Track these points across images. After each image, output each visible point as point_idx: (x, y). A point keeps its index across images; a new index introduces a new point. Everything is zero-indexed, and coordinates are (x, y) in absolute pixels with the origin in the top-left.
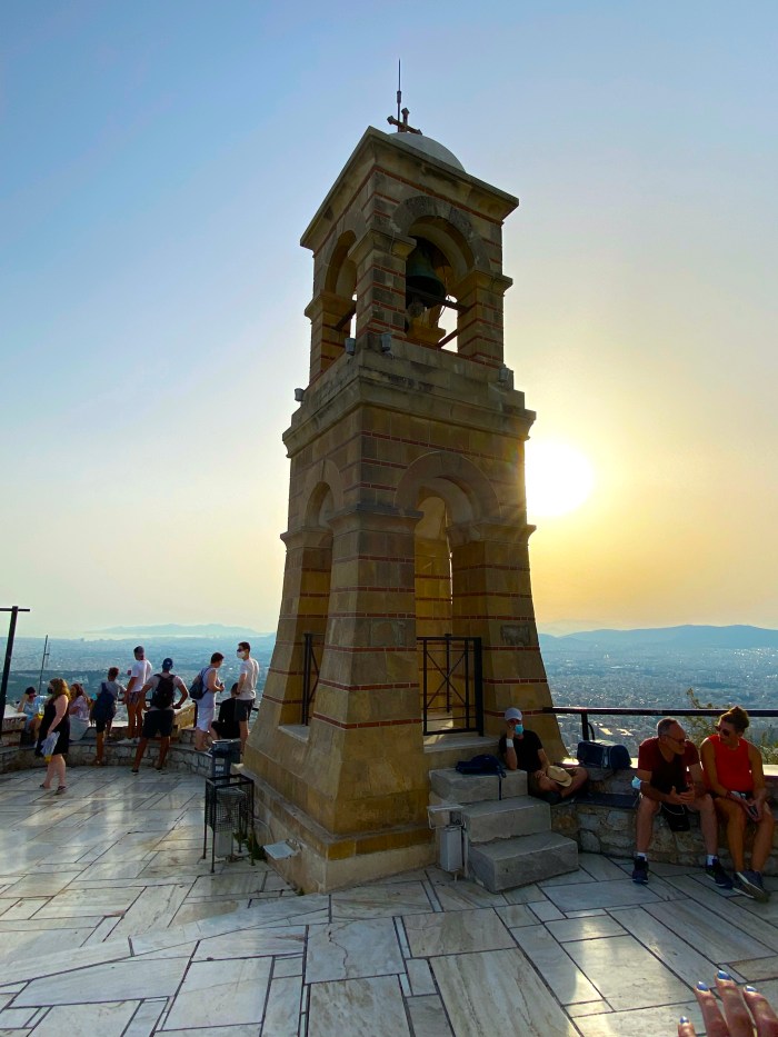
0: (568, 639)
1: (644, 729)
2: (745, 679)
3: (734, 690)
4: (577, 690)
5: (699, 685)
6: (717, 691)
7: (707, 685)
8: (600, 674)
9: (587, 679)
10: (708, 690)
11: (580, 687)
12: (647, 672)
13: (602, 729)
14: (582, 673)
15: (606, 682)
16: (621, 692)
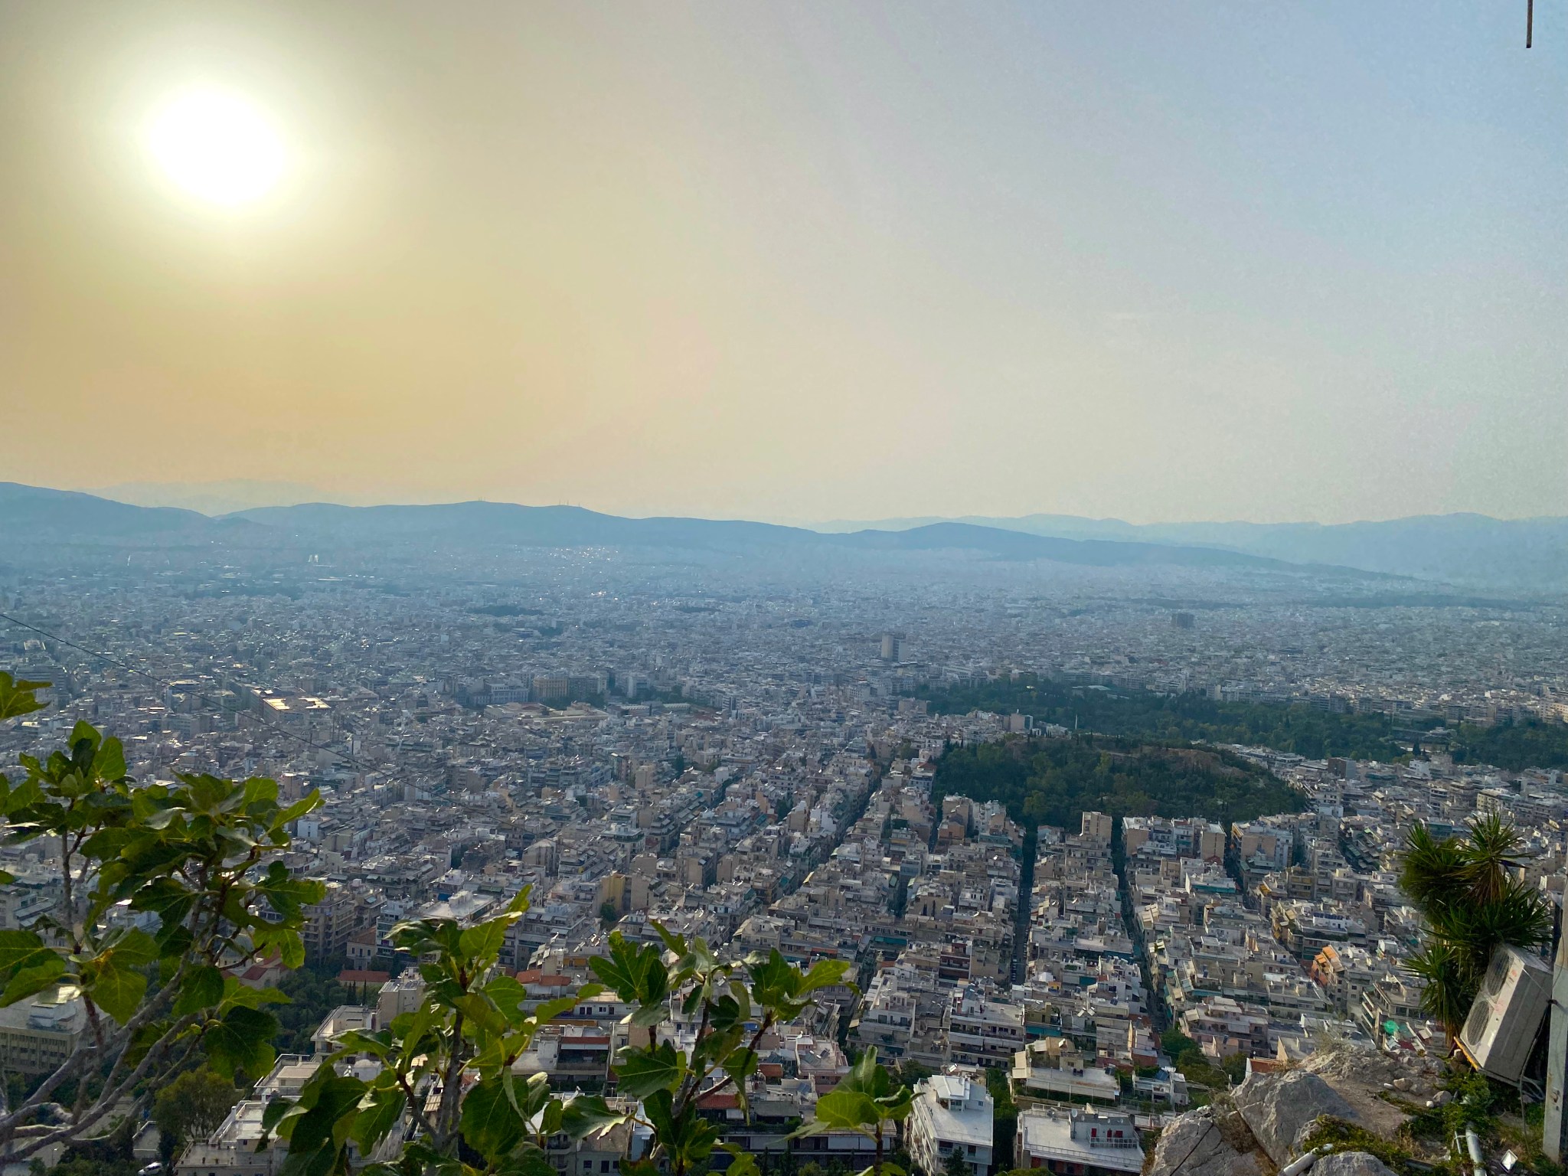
0: (235, 522)
1: (353, 695)
2: (556, 601)
3: (533, 618)
4: (237, 626)
5: (477, 611)
6: (504, 620)
7: (489, 611)
8: (294, 594)
9: (260, 603)
10: (490, 619)
11: (244, 621)
12: (389, 589)
13: (269, 701)
14: (251, 593)
15: (301, 609)
16: (328, 628)
